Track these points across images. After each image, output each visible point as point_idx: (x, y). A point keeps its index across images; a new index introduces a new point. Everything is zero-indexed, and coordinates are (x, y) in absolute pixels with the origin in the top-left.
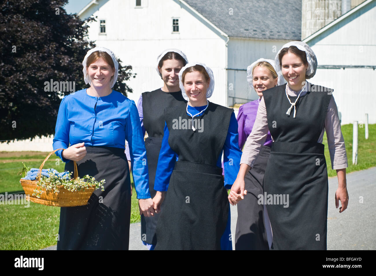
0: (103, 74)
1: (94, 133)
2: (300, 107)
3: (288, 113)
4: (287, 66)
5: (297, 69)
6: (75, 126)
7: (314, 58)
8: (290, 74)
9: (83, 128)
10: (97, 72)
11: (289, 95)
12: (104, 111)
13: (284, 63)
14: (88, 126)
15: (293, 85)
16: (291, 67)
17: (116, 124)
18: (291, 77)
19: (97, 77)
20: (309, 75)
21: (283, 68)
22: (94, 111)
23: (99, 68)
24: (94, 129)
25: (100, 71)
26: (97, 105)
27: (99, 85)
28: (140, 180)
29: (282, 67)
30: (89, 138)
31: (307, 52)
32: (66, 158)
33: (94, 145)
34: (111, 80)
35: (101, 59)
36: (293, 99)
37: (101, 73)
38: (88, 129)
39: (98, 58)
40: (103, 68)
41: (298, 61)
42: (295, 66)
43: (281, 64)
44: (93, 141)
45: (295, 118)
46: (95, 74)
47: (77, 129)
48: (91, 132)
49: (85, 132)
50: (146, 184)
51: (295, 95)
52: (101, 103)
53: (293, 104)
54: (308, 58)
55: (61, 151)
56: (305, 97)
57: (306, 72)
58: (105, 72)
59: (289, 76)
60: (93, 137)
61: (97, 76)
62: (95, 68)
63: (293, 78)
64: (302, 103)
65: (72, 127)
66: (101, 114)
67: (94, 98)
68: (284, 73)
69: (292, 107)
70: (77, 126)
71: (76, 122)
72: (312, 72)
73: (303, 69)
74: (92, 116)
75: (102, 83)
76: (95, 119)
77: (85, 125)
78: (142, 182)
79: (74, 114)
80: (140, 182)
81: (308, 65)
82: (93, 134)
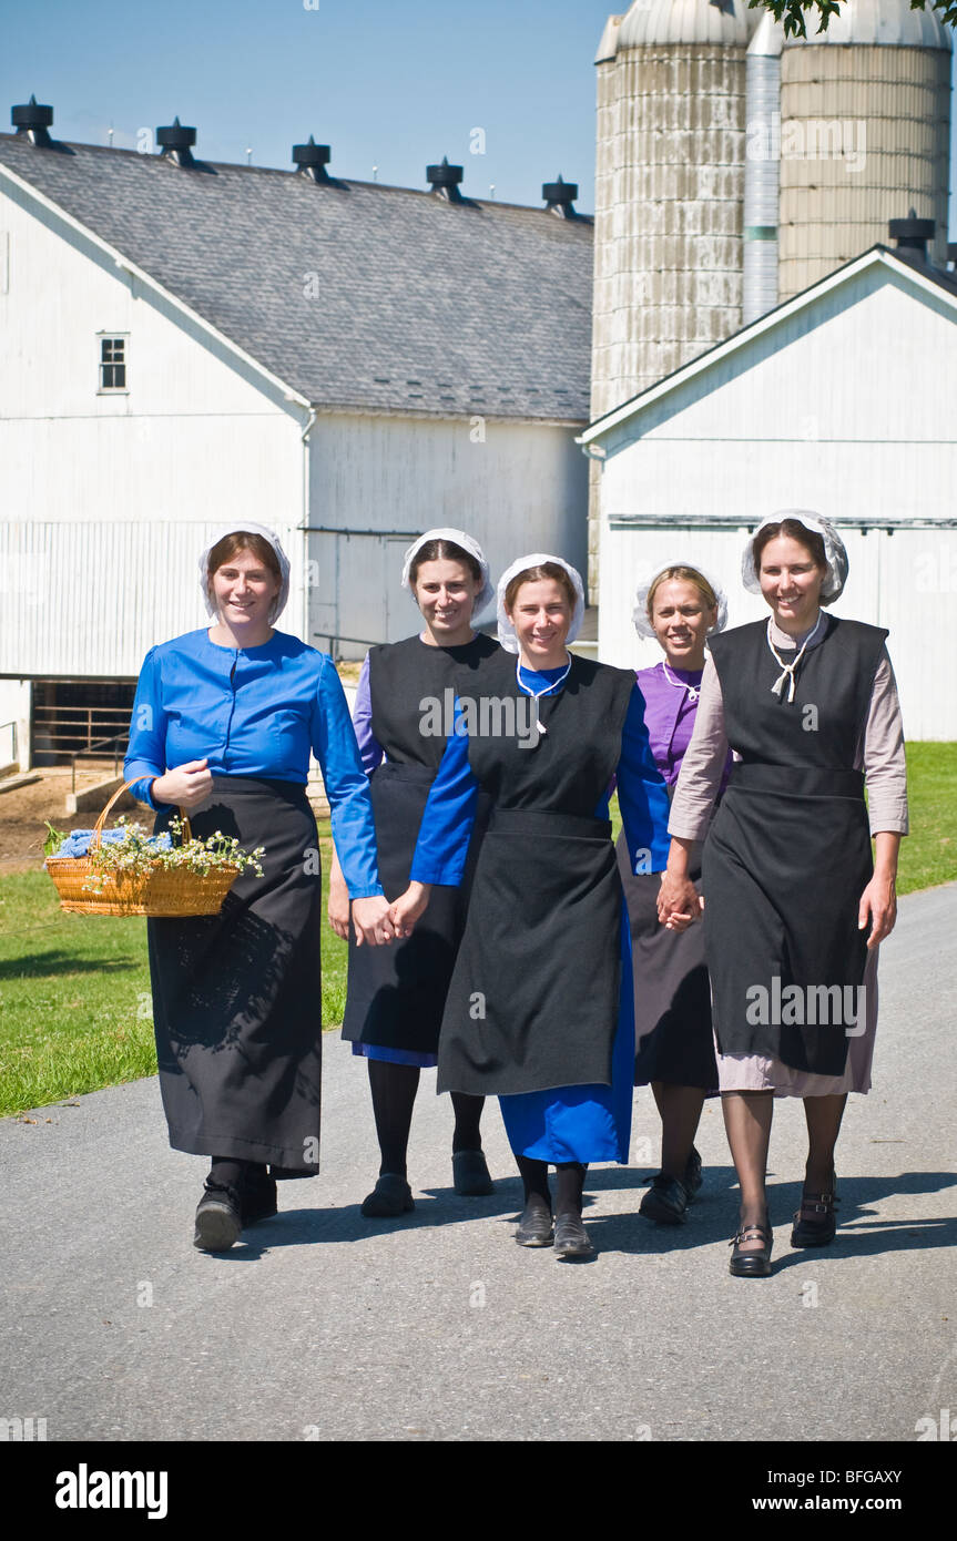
0: (252, 591)
1: (231, 741)
2: (805, 675)
3: (777, 688)
4: (775, 570)
5: (801, 579)
6: (182, 724)
7: (842, 552)
8: (782, 591)
9: (201, 730)
10: (238, 586)
11: (775, 647)
12: (254, 683)
13: (767, 560)
14: (216, 722)
15: (789, 619)
16: (785, 571)
17: (285, 718)
18: (783, 598)
19: (237, 599)
20: (828, 594)
21: (764, 575)
22: (229, 683)
23: (242, 576)
24: (231, 732)
25: (245, 582)
26: (237, 669)
27: (244, 618)
28: (355, 850)
29: (762, 571)
30: (219, 754)
31: (825, 535)
32: (164, 801)
33: (230, 772)
34: (271, 606)
35: (247, 552)
36: (787, 655)
37: (247, 588)
38: (216, 731)
39: (238, 550)
40: (251, 575)
41: (803, 557)
42: (795, 569)
43: (758, 565)
44: (227, 762)
45: (793, 703)
46: (232, 590)
47: (186, 731)
48: (224, 738)
49: (208, 738)
50: (370, 861)
51: (792, 645)
52: (245, 664)
53: (789, 668)
54: (828, 551)
55: (148, 781)
56: (818, 650)
57: (822, 587)
58: (258, 587)
59: (779, 594)
60: (229, 750)
61: (237, 595)
62: (232, 575)
63: (790, 600)
64: (810, 666)
65: (174, 725)
66: (248, 691)
67: (229, 650)
68: (768, 588)
69: (784, 674)
70: (186, 722)
71: (182, 712)
72: (836, 588)
73: (816, 577)
74: (222, 698)
75: (247, 615)
76: (232, 704)
77: (207, 721)
78: (360, 854)
79: (179, 692)
80: (354, 855)
81: (826, 569)
82: (227, 744)
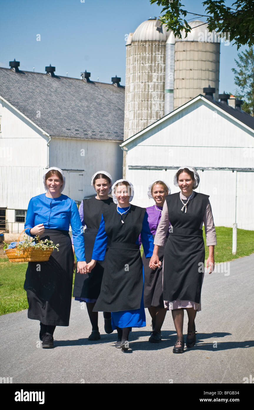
0: (56, 184)
1: (50, 220)
2: (189, 206)
3: (182, 209)
4: (182, 181)
5: (188, 183)
6: (38, 216)
7: (198, 176)
9: (43, 217)
10: (53, 183)
11: (182, 199)
12: (56, 207)
13: (180, 178)
14: (46, 216)
15: (185, 192)
16: (184, 181)
17: (63, 215)
19: (52, 186)
20: (195, 187)
22: (50, 206)
23: (53, 181)
24: (50, 218)
25: (54, 182)
26: (52, 203)
27: (54, 191)
28: (79, 249)
29: (179, 181)
30: (47, 223)
31: (194, 172)
32: (33, 234)
33: (50, 228)
34: (61, 188)
35: (55, 175)
36: (185, 201)
37: (55, 183)
38: (46, 218)
39: (52, 174)
40: (56, 180)
41: (189, 177)
42: (187, 180)
43: (178, 179)
44: (49, 226)
45: (186, 213)
46: (51, 184)
47: (39, 218)
48: (48, 220)
49: (44, 220)
50: (82, 252)
51: (186, 199)
52: (54, 202)
54: (195, 176)
55: (29, 229)
56: (192, 200)
57: (193, 185)
58: (57, 183)
59: (183, 186)
60: (50, 223)
61: (52, 185)
62: (51, 180)
63: (186, 188)
64: (190, 204)
65: (36, 216)
66: (54, 209)
67: (50, 199)
68: (180, 185)
69: (184, 206)
70: (39, 216)
71: (38, 214)
73: (192, 182)
74: (48, 210)
75: (55, 190)
76: (50, 212)
77: (44, 215)
78: (80, 251)
79: (38, 208)
80: (78, 251)
82: (49, 221)
